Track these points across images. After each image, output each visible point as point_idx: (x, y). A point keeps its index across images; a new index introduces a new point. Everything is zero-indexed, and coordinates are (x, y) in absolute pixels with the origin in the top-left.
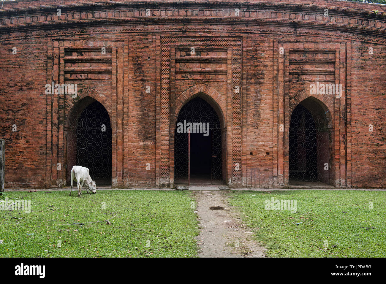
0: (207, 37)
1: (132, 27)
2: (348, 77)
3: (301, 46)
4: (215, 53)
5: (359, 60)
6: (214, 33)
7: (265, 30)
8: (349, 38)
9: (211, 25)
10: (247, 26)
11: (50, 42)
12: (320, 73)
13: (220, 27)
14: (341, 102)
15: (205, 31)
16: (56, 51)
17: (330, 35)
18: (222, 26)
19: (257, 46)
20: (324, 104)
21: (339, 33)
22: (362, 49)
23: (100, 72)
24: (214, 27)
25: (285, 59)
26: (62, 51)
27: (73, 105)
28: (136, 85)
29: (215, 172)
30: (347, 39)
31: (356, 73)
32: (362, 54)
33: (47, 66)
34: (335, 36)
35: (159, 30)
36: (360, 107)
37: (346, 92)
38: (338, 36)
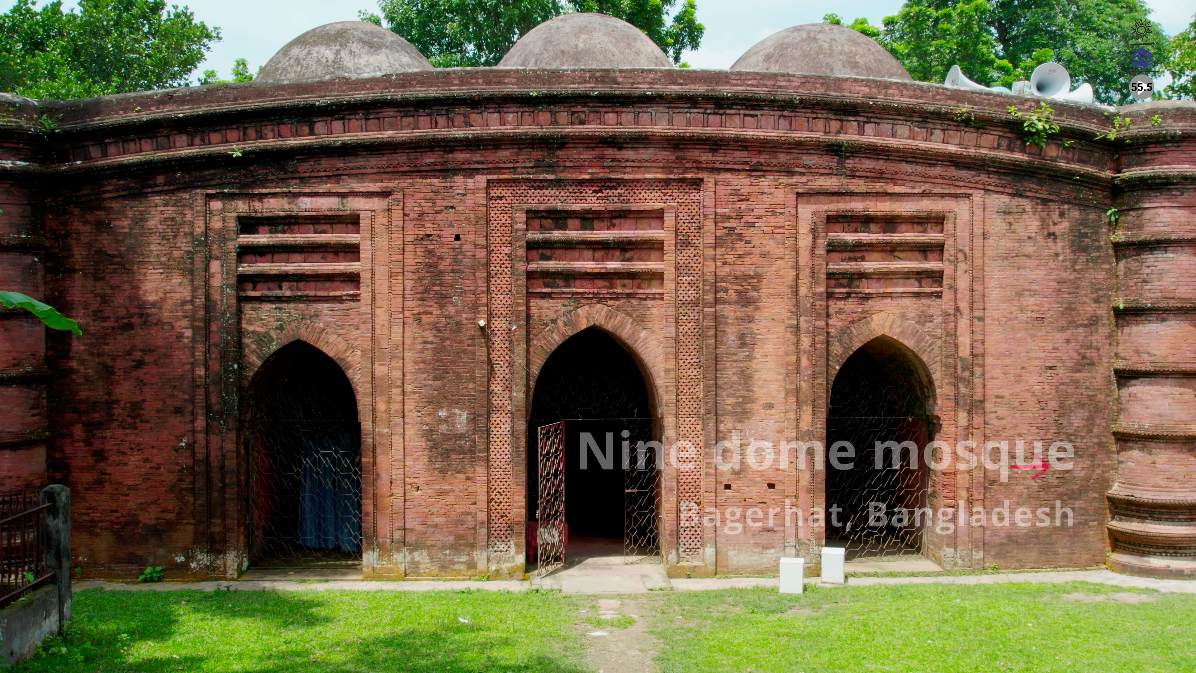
0: (610, 180)
1: (412, 156)
2: (977, 287)
3: (856, 206)
4: (632, 221)
5: (1003, 242)
6: (629, 170)
7: (763, 160)
8: (977, 183)
9: (620, 149)
10: (714, 151)
11: (200, 202)
12: (908, 275)
13: (645, 154)
14: (961, 349)
15: (605, 164)
16: (216, 224)
17: (930, 177)
18: (651, 151)
19: (744, 205)
20: (915, 355)
21: (953, 172)
22: (1010, 213)
23: (330, 278)
24: (630, 154)
25: (815, 239)
26: (232, 224)
27: (259, 363)
28: (422, 309)
29: (633, 531)
30: (973, 185)
31: (996, 274)
32: (1010, 224)
33: (192, 263)
34: (943, 178)
35: (483, 163)
36: (1007, 362)
37: (972, 325)
38: (950, 178)
